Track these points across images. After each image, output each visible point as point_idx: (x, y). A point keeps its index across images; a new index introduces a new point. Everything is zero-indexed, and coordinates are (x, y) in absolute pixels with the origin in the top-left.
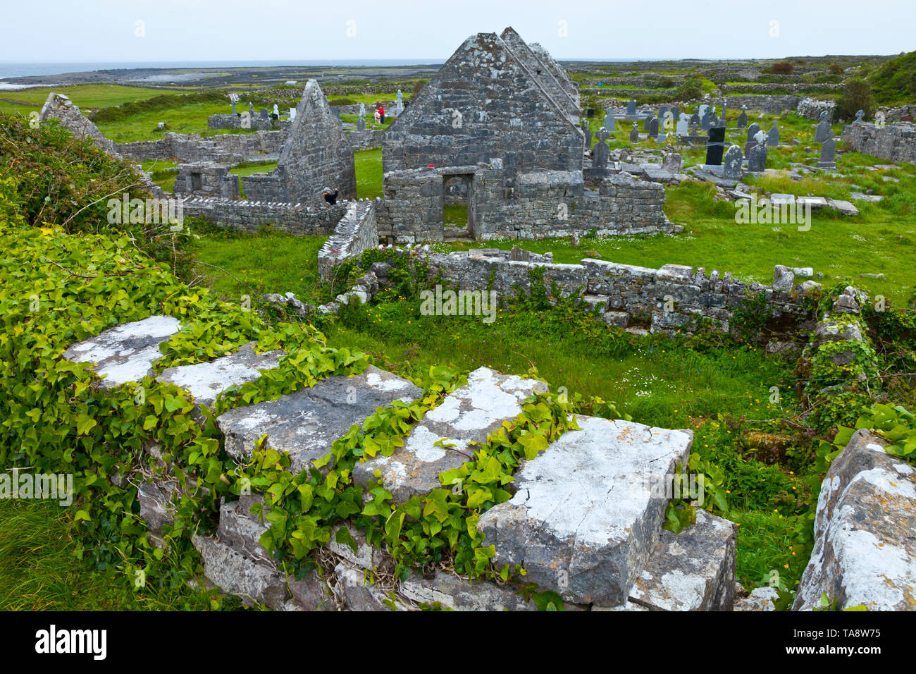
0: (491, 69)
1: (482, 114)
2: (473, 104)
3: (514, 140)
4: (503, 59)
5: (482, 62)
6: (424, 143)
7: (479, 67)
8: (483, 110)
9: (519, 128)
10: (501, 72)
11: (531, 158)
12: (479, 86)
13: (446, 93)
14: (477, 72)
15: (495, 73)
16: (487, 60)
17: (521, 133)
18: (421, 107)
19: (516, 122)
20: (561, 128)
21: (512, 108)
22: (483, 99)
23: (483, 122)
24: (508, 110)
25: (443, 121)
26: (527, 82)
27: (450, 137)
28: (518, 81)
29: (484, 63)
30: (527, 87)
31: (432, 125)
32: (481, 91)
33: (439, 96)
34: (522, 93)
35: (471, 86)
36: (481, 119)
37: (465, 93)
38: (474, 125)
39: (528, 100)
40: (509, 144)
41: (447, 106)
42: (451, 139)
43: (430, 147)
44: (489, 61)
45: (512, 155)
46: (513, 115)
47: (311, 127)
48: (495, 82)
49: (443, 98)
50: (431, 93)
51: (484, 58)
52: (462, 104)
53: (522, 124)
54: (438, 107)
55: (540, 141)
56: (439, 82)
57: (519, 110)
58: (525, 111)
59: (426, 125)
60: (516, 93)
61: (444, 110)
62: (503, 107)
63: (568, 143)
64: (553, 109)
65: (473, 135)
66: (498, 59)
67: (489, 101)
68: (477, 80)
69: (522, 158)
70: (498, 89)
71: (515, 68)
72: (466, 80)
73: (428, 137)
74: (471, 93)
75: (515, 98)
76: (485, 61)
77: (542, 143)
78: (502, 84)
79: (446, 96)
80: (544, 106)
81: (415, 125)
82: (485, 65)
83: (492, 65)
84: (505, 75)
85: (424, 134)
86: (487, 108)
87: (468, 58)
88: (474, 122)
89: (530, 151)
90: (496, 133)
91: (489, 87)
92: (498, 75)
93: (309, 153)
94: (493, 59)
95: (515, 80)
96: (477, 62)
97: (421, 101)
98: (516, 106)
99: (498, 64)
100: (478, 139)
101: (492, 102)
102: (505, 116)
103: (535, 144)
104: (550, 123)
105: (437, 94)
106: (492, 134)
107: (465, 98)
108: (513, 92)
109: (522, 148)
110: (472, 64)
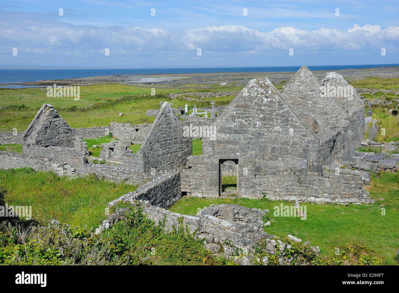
0: (264, 98)
1: (258, 123)
2: (253, 117)
3: (276, 139)
4: (270, 92)
5: (258, 94)
6: (225, 138)
7: (257, 96)
8: (259, 120)
9: (279, 132)
10: (269, 100)
11: (286, 150)
12: (257, 107)
13: (239, 110)
14: (255, 99)
15: (265, 100)
16: (261, 93)
17: (280, 135)
18: (224, 118)
19: (277, 128)
20: (304, 133)
21: (275, 120)
22: (259, 115)
23: (258, 128)
24: (273, 121)
25: (236, 126)
26: (284, 106)
27: (240, 135)
28: (279, 105)
30: (284, 109)
31: (230, 128)
32: (257, 110)
33: (234, 112)
34: (281, 112)
35: (252, 107)
36: (257, 126)
37: (248, 111)
38: (254, 129)
39: (284, 116)
40: (273, 141)
41: (239, 118)
42: (240, 137)
43: (229, 141)
44: (262, 94)
45: (275, 148)
46: (276, 124)
47: (163, 128)
48: (265, 105)
49: (236, 114)
50: (230, 110)
51: (259, 91)
52: (246, 117)
53: (281, 130)
54: (233, 118)
55: (292, 140)
56: (235, 105)
57: (279, 121)
58: (283, 122)
59: (227, 128)
60: (277, 112)
61: (237, 120)
62: (270, 119)
63: (309, 142)
64: (299, 122)
65: (253, 135)
66: (267, 92)
67: (262, 116)
68: (255, 104)
69: (282, 149)
70: (267, 109)
71: (277, 97)
72: (249, 103)
73: (228, 135)
74: (252, 111)
75: (277, 115)
76: (260, 93)
77: (293, 142)
78: (270, 106)
79: (238, 112)
80: (294, 120)
81: (221, 128)
82: (260, 96)
83: (264, 95)
84: (271, 102)
85: (225, 133)
86: (261, 119)
87: (250, 91)
88: (254, 127)
89: (286, 146)
90: (266, 134)
91: (262, 108)
92: (267, 102)
93: (161, 142)
94: (264, 92)
95: (276, 104)
96: (256, 94)
97: (224, 114)
98: (277, 119)
99: (267, 95)
100: (256, 137)
101: (264, 117)
102: (271, 125)
103: (289, 142)
104: (297, 129)
105: (233, 111)
106: (264, 135)
107: (248, 114)
108: (276, 111)
109: (281, 144)
110: (252, 95)
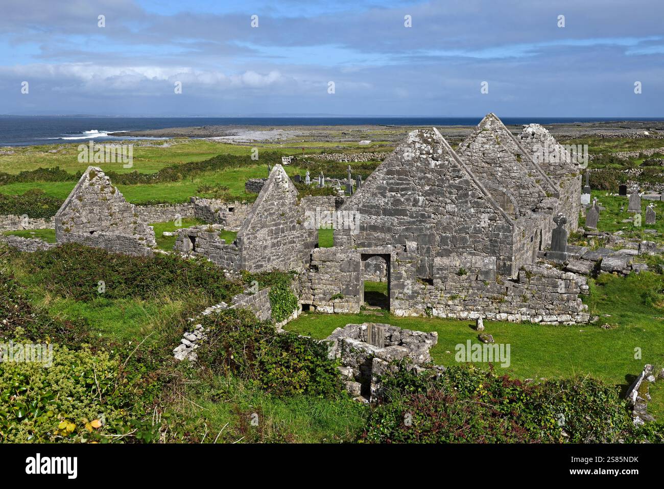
0: (430, 160)
1: (421, 199)
2: (414, 190)
3: (449, 224)
4: (440, 151)
5: (421, 154)
6: (370, 223)
7: (419, 157)
8: (422, 195)
9: (453, 213)
10: (438, 163)
11: (464, 240)
12: (419, 174)
13: (390, 179)
14: (417, 162)
15: (433, 163)
16: (426, 152)
19: (450, 207)
20: (493, 214)
21: (448, 195)
22: (422, 186)
23: (422, 207)
24: (443, 195)
25: (387, 204)
26: (461, 172)
27: (393, 218)
28: (453, 171)
29: (423, 154)
30: (461, 177)
31: (377, 207)
32: (420, 179)
33: (385, 182)
34: (457, 182)
35: (412, 174)
36: (420, 204)
37: (406, 180)
38: (414, 209)
39: (462, 188)
40: (444, 228)
41: (391, 190)
42: (394, 220)
43: (375, 226)
44: (428, 153)
45: (447, 238)
46: (448, 201)
48: (432, 171)
49: (387, 183)
50: (378, 178)
51: (423, 150)
52: (403, 190)
53: (456, 210)
54: (383, 191)
55: (473, 226)
56: (385, 170)
57: (454, 197)
58: (460, 197)
59: (373, 207)
60: (451, 182)
61: (388, 194)
62: (438, 193)
63: (499, 229)
64: (485, 197)
65: (413, 217)
66: (435, 151)
67: (427, 188)
68: (417, 169)
69: (457, 240)
70: (436, 177)
71: (451, 159)
72: (408, 168)
73: (374, 217)
74: (412, 180)
75: (450, 186)
76: (424, 152)
77: (475, 228)
78: (439, 173)
79: (391, 181)
80: (477, 194)
81: (364, 206)
82: (424, 156)
83: (430, 156)
84: (441, 166)
85: (370, 214)
86: (426, 194)
87: (410, 149)
88: (414, 205)
89: (464, 235)
90: (433, 216)
91: (427, 175)
92: (436, 165)
93: (269, 226)
94: (431, 152)
95: (450, 170)
96: (418, 154)
98: (450, 193)
99: (436, 155)
100: (417, 221)
101: (430, 189)
102: (442, 202)
103: (469, 228)
104: (482, 209)
105: (383, 179)
106: (430, 217)
107: (406, 184)
108: (449, 180)
109: (456, 231)
110: (413, 155)
